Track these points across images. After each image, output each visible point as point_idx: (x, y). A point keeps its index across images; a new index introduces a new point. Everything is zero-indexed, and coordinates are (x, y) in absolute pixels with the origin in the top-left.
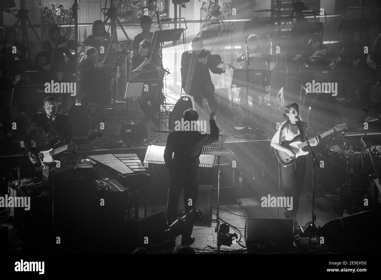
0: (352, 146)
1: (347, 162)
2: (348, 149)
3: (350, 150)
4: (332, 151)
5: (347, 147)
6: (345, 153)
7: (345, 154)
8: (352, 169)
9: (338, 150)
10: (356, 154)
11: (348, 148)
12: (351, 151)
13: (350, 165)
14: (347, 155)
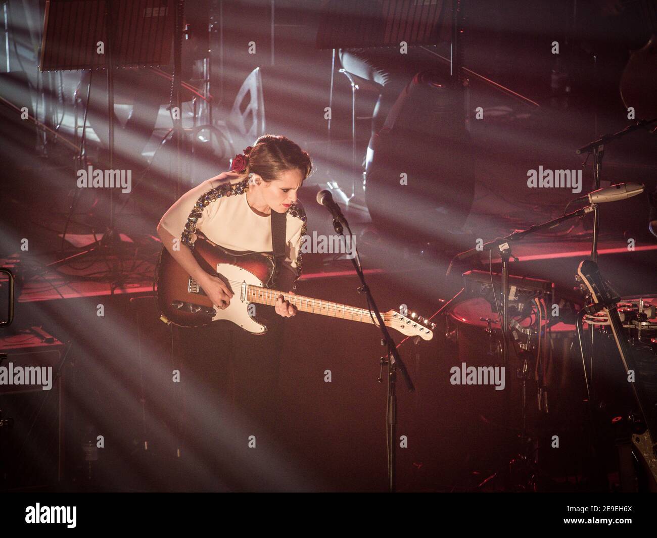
0: (542, 301)
1: (522, 368)
2: (526, 313)
3: (533, 316)
4: (462, 323)
5: (520, 306)
6: (514, 329)
7: (514, 333)
8: (543, 396)
9: (483, 320)
10: (557, 333)
11: (524, 310)
12: (537, 321)
13: (537, 378)
14: (523, 337)
